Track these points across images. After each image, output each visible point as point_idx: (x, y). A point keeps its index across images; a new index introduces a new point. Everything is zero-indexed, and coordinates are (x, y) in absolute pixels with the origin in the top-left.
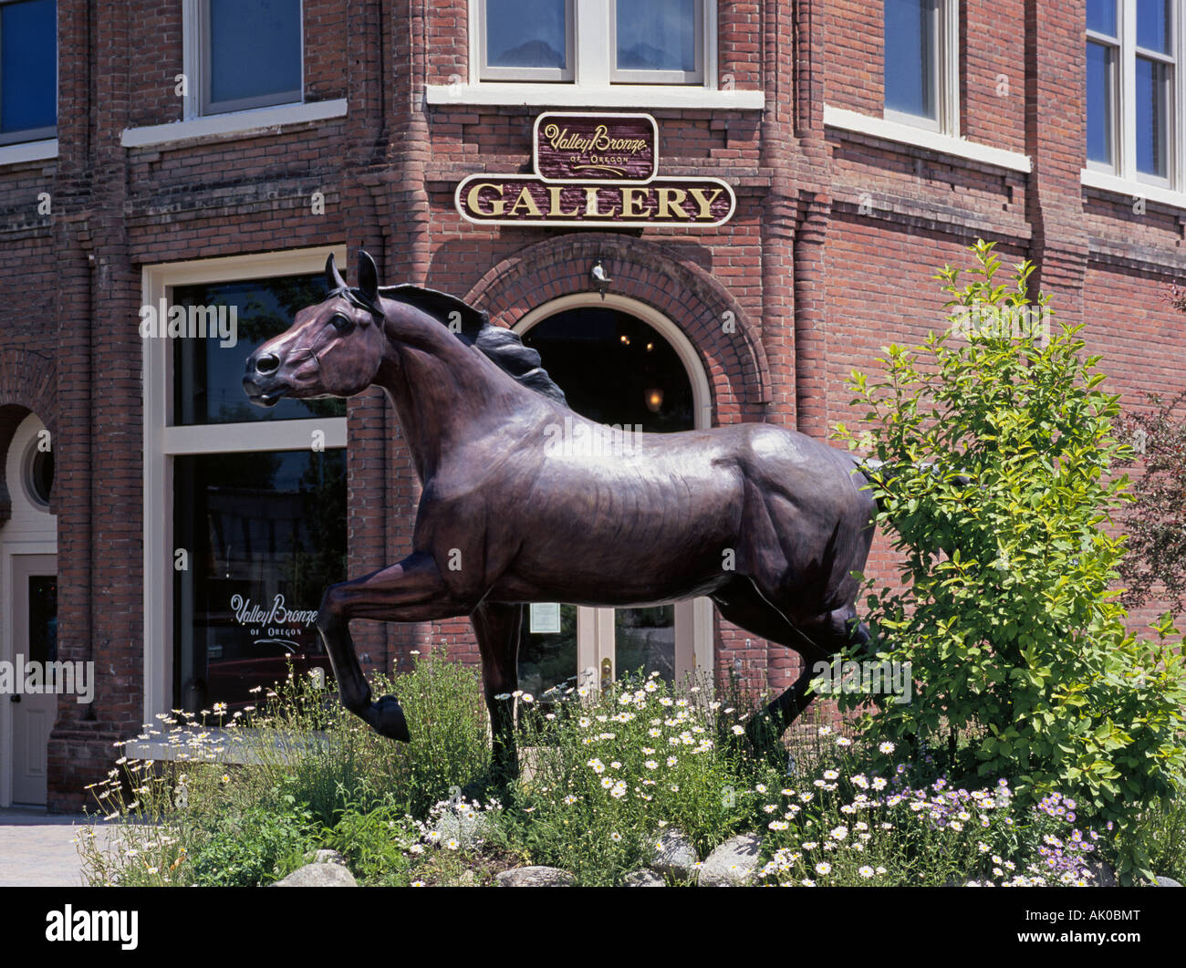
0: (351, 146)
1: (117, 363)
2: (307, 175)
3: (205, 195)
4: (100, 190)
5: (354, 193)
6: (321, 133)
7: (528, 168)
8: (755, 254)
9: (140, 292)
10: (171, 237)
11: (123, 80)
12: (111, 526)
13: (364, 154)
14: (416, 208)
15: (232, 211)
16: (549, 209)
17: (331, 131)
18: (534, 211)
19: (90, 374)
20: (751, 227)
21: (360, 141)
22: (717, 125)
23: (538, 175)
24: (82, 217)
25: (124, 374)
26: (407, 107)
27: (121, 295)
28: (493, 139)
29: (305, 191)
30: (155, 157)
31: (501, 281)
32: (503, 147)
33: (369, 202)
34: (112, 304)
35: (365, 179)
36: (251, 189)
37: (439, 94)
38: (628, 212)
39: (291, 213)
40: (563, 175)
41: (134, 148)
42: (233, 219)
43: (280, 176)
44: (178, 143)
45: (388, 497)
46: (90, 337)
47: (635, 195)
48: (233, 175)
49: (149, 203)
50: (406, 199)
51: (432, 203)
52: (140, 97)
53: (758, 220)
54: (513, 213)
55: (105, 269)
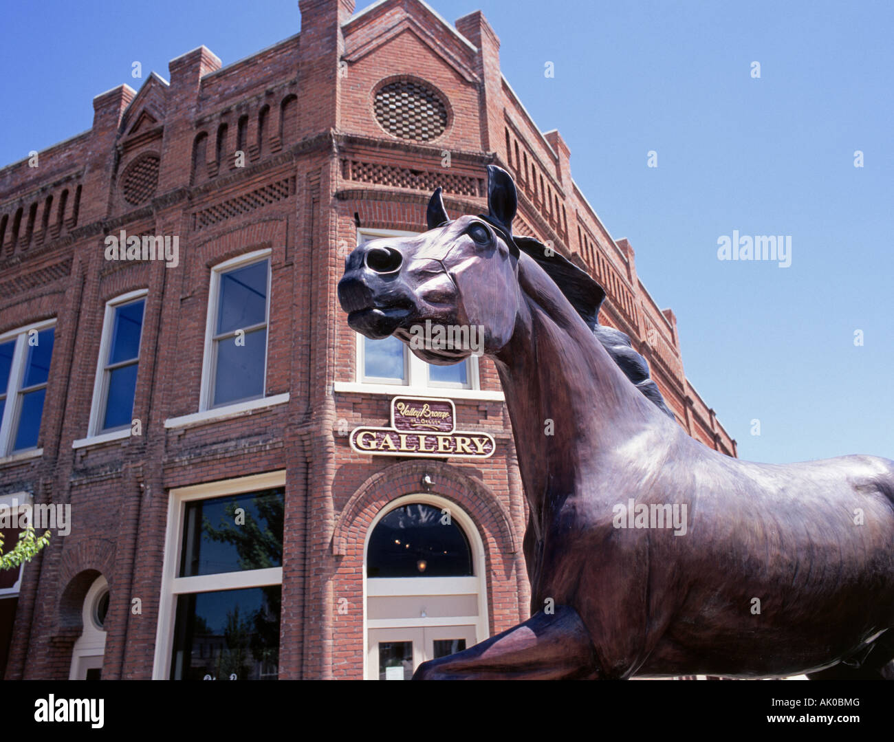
0: (291, 415)
1: (151, 542)
2: (265, 433)
3: (207, 449)
4: (151, 450)
5: (293, 439)
6: (273, 412)
7: (389, 425)
8: (504, 473)
9: (167, 504)
10: (187, 473)
11: (169, 395)
12: (137, 637)
13: (298, 419)
14: (328, 445)
15: (222, 456)
16: (400, 446)
17: (279, 411)
18: (392, 447)
19: (135, 549)
20: (502, 460)
21: (296, 413)
22: (482, 408)
23: (394, 428)
24: (139, 464)
25: (154, 548)
26: (324, 393)
27: (157, 504)
28: (369, 411)
29: (263, 442)
30: (182, 432)
31: (374, 485)
32: (374, 415)
33: (300, 444)
34: (151, 510)
35: (299, 431)
36: (233, 443)
37: (341, 386)
38: (441, 449)
39: (254, 455)
40: (406, 428)
41: (171, 429)
42: (222, 460)
43: (249, 436)
44: (194, 424)
45: (306, 611)
46: (137, 529)
47: (445, 440)
48: (224, 438)
49: (176, 455)
50: (322, 441)
51: (337, 443)
52: (177, 403)
53: (504, 457)
54: (381, 448)
55: (149, 491)
